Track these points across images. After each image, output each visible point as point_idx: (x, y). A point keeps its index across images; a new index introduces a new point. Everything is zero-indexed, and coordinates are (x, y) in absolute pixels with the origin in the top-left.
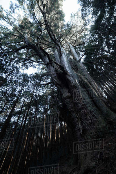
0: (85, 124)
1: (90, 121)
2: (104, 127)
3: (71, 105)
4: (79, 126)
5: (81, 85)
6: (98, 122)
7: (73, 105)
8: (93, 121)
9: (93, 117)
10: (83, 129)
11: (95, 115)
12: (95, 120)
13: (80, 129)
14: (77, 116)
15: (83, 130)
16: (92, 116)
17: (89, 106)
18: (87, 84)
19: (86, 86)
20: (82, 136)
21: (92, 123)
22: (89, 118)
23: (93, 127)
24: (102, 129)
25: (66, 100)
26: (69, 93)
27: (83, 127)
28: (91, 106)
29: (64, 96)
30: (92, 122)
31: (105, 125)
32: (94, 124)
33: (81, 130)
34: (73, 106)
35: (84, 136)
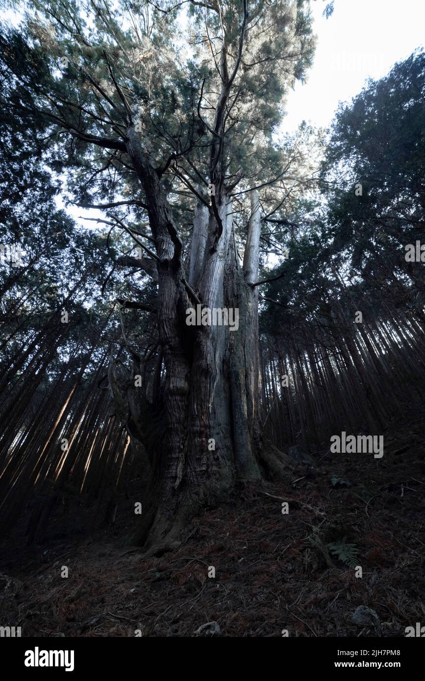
0: (191, 469)
1: (204, 469)
2: (225, 491)
3: (177, 415)
4: (176, 470)
5: (222, 371)
6: (220, 475)
7: (182, 416)
8: (209, 470)
9: (214, 463)
10: (182, 479)
11: (220, 457)
12: (215, 468)
13: (175, 478)
14: (182, 447)
15: (180, 482)
16: (214, 457)
17: (218, 434)
18: (237, 376)
19: (233, 380)
20: (175, 492)
21: (207, 474)
22: (204, 461)
23: (204, 483)
24: (218, 492)
25: (171, 396)
26: (186, 381)
27: (185, 476)
28: (222, 435)
29: (171, 386)
30: (206, 471)
31: (228, 486)
32: (209, 477)
33: (178, 482)
34: (181, 419)
35: (178, 495)
